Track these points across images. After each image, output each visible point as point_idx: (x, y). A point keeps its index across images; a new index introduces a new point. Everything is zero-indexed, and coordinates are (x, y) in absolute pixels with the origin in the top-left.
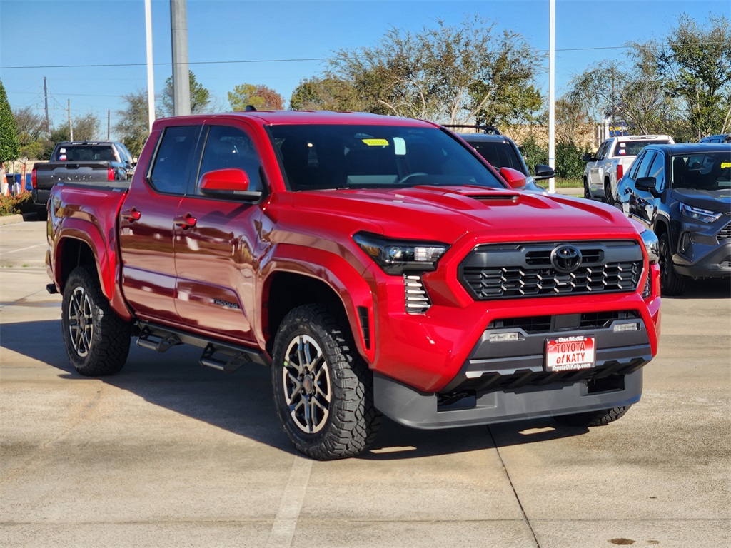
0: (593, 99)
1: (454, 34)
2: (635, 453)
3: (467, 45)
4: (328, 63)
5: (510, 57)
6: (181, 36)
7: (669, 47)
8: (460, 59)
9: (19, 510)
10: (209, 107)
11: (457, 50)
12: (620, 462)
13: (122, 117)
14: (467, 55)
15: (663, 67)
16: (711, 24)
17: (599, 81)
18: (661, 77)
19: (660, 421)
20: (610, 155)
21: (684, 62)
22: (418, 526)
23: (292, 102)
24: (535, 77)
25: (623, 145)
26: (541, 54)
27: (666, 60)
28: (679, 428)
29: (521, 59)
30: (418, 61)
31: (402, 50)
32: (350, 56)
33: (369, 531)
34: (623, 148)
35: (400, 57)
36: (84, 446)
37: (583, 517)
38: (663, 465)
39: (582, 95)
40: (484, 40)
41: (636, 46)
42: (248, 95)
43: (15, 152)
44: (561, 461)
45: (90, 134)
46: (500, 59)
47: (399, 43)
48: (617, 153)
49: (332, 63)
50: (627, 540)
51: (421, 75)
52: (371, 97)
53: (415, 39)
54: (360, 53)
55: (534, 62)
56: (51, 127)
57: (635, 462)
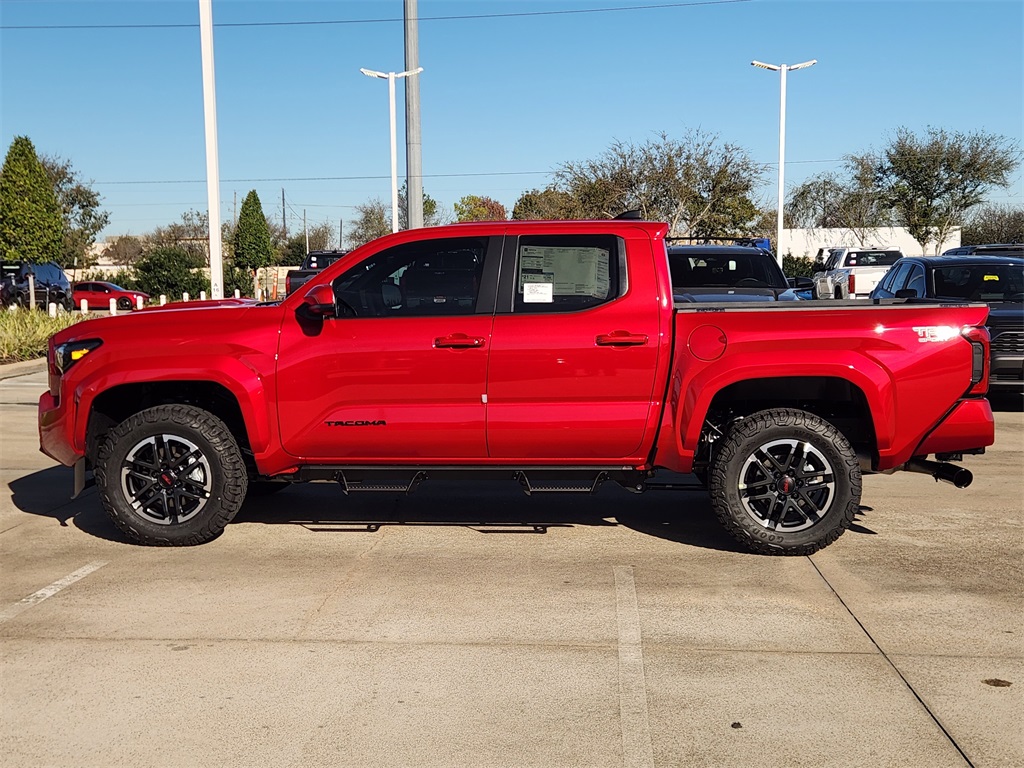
0: (812, 210)
1: (677, 147)
2: (966, 581)
3: (688, 158)
4: (554, 175)
5: (729, 169)
6: (415, 149)
7: (887, 160)
8: (681, 171)
9: (357, 626)
10: (436, 217)
11: (679, 163)
12: (955, 590)
13: (355, 227)
14: (688, 168)
15: (881, 179)
16: (930, 137)
17: (818, 192)
18: (879, 189)
19: (979, 545)
20: (840, 265)
21: (901, 174)
22: (771, 658)
23: (514, 213)
24: (754, 189)
25: (854, 256)
26: (760, 167)
27: (884, 173)
28: (1002, 553)
29: (741, 172)
30: (641, 173)
31: (625, 162)
32: (576, 169)
33: (720, 661)
34: (854, 259)
35: (623, 170)
36: (400, 558)
37: (943, 653)
38: (1003, 595)
39: (800, 207)
40: (705, 154)
41: (854, 159)
42: (473, 206)
43: (269, 259)
44: (893, 587)
45: (325, 243)
46: (720, 172)
47: (623, 156)
48: (847, 263)
49: (558, 175)
50: (1004, 682)
51: (643, 187)
52: (595, 209)
53: (638, 153)
54: (585, 165)
55: (754, 175)
56: (288, 235)
57: (970, 590)
